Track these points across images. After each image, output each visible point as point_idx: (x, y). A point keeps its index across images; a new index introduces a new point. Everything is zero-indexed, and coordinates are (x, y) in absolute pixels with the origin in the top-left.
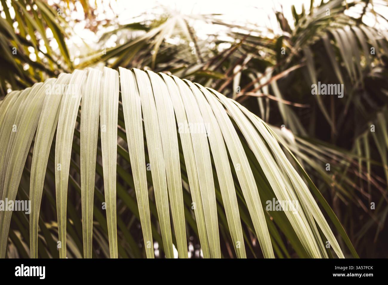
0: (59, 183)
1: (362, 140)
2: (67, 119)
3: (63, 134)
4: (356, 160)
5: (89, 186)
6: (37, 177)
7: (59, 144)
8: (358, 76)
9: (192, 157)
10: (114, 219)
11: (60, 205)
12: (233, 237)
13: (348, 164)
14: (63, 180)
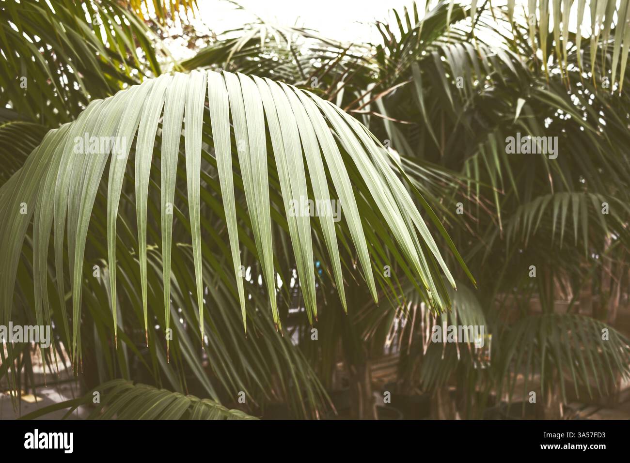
0: (139, 186)
1: (471, 161)
2: (149, 122)
3: (144, 136)
4: (465, 182)
5: (169, 184)
6: (115, 175)
7: (140, 147)
8: (469, 95)
9: (283, 154)
10: (197, 217)
11: (140, 209)
12: (325, 234)
13: (457, 187)
14: (143, 184)
